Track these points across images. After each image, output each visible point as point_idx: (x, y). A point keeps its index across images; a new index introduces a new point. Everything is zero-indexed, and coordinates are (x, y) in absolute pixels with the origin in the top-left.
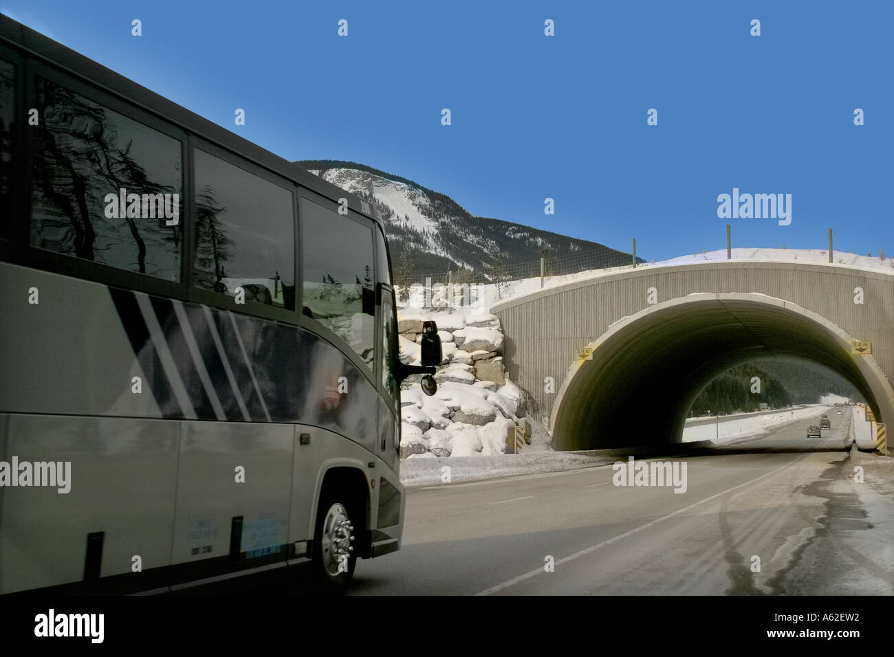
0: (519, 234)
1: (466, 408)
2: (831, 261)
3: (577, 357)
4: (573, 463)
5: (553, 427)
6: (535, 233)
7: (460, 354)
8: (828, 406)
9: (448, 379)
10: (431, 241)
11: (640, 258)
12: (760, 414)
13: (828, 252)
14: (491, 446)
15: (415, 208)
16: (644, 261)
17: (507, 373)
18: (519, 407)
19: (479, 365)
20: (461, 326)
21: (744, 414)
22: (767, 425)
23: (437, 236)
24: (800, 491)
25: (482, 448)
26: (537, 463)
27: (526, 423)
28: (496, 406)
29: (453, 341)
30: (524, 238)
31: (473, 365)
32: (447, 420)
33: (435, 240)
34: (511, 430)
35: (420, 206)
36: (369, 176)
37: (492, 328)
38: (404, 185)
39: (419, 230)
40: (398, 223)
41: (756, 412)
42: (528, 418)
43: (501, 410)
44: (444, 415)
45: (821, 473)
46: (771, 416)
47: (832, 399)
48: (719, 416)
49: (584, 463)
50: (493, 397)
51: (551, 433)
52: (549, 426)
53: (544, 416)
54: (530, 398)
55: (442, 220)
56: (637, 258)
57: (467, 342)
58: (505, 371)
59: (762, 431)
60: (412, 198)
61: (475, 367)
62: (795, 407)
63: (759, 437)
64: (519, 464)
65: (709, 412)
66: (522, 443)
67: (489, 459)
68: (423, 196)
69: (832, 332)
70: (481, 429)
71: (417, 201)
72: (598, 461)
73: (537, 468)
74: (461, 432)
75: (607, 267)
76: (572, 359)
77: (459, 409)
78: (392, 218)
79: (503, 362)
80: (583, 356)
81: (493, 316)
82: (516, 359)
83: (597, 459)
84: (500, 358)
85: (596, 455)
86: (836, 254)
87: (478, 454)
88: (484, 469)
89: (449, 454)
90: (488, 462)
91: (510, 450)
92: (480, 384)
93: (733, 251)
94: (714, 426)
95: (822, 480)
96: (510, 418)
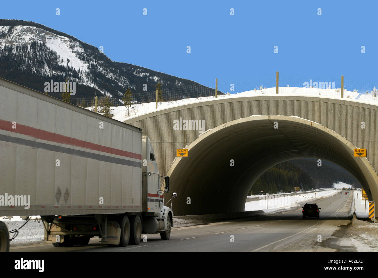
0: (143, 74)
2: (342, 96)
3: (178, 155)
6: (153, 73)
8: (337, 190)
10: (84, 77)
11: (220, 92)
12: (295, 194)
13: (340, 90)
15: (74, 54)
16: (223, 94)
21: (284, 194)
22: (299, 201)
23: (88, 73)
24: (319, 244)
30: (145, 77)
33: (87, 76)
35: (77, 53)
36: (43, 32)
38: (67, 39)
39: (76, 69)
40: (62, 64)
41: (292, 193)
45: (332, 233)
46: (302, 195)
47: (341, 186)
49: (181, 224)
55: (92, 63)
56: (218, 92)
59: (296, 205)
60: (72, 47)
62: (317, 190)
63: (294, 209)
65: (262, 192)
68: (80, 46)
69: (342, 142)
71: (75, 50)
72: (190, 223)
75: (199, 97)
76: (175, 156)
78: (58, 60)
80: (182, 154)
83: (188, 221)
85: (189, 218)
86: (346, 92)
93: (280, 88)
95: (333, 237)
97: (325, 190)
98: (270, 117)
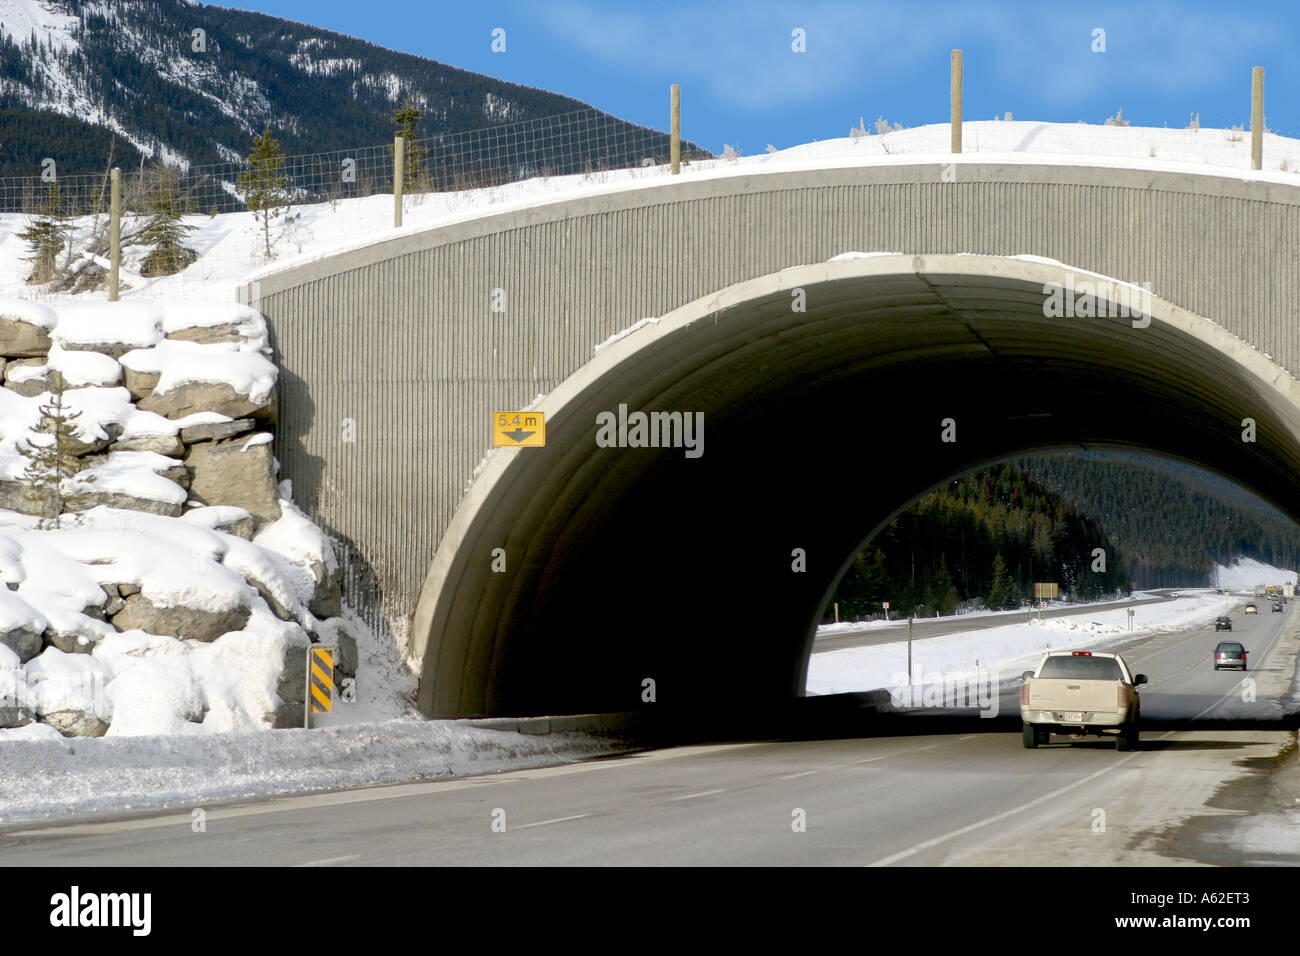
0: (331, 63)
1: (159, 591)
2: (1257, 163)
3: (499, 438)
4: (481, 755)
5: (421, 646)
6: (380, 60)
7: (141, 423)
9: (103, 499)
10: (55, 74)
11: (692, 147)
12: (1035, 615)
13: (1247, 136)
14: (234, 705)
16: (705, 155)
17: (287, 484)
18: (320, 587)
19: (200, 457)
20: (147, 340)
21: (988, 613)
23: (76, 59)
24: (1148, 843)
25: (205, 709)
26: (371, 757)
27: (342, 633)
28: (250, 582)
29: (122, 382)
30: (344, 76)
31: (183, 457)
32: (97, 626)
33: (68, 71)
34: (294, 656)
37: (241, 344)
39: (19, 40)
41: (1024, 610)
42: (348, 619)
43: (265, 595)
44: (91, 610)
45: (1210, 793)
46: (1068, 620)
47: (1249, 575)
48: (916, 620)
49: (513, 755)
50: (242, 555)
51: (416, 665)
52: (410, 645)
53: (397, 614)
54: (356, 558)
55: (91, 9)
56: (683, 145)
57: (163, 387)
58: (280, 477)
61: (190, 462)
62: (1138, 595)
64: (316, 760)
65: (886, 605)
66: (327, 694)
67: (225, 743)
69: (1251, 375)
70: (204, 652)
72: (557, 750)
73: (372, 768)
74: (140, 661)
75: (595, 168)
76: (486, 443)
77: (137, 590)
79: (275, 448)
80: (517, 435)
81: (244, 311)
82: (312, 443)
83: (548, 742)
84: (265, 437)
85: (551, 730)
86: (1273, 144)
87: (191, 729)
88: (209, 773)
89: (103, 726)
90: (223, 753)
91: (289, 715)
92: (202, 516)
93: (968, 128)
94: (899, 648)
95: (1214, 812)
96: (293, 617)
97: (1175, 598)
98: (923, 263)
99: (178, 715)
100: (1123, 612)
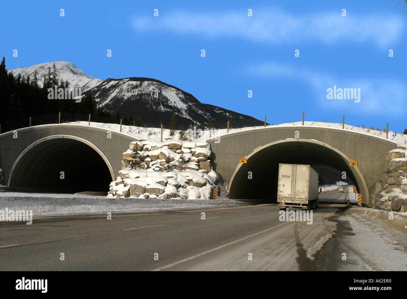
0: (220, 111)
1: (195, 180)
2: (343, 128)
3: (240, 162)
4: (237, 204)
5: (229, 189)
6: (226, 111)
7: (193, 158)
8: (339, 186)
9: (188, 168)
10: (184, 112)
11: (268, 123)
13: (342, 124)
14: (204, 196)
15: (178, 99)
16: (269, 125)
17: (212, 167)
18: (216, 181)
19: (201, 163)
20: (194, 147)
23: (186, 110)
24: (326, 219)
25: (200, 196)
26: (222, 204)
27: (219, 187)
28: (207, 180)
29: (191, 152)
30: (221, 113)
31: (198, 163)
32: (187, 185)
34: (212, 190)
35: (180, 98)
36: (160, 85)
37: (207, 148)
38: (174, 89)
39: (179, 107)
40: (171, 104)
42: (220, 185)
43: (209, 181)
44: (186, 183)
45: (335, 212)
47: (341, 183)
49: (241, 204)
50: (206, 176)
51: (228, 192)
52: (228, 189)
53: (226, 185)
54: (221, 177)
55: (189, 104)
56: (266, 123)
57: (196, 153)
58: (211, 166)
60: (177, 94)
61: (199, 164)
62: (326, 185)
64: (215, 204)
66: (217, 195)
67: (203, 201)
68: (182, 94)
70: (201, 189)
71: (179, 96)
72: (247, 204)
73: (222, 205)
74: (192, 190)
75: (254, 126)
76: (239, 162)
77: (192, 180)
78: (169, 102)
79: (210, 162)
80: (243, 161)
81: (207, 144)
82: (216, 161)
83: (246, 203)
84: (209, 161)
85: (246, 201)
86: (346, 126)
87: (198, 199)
88: (201, 205)
89: (187, 198)
90: (203, 202)
91: (212, 197)
92: (201, 171)
93: (305, 122)
95: (335, 215)
96: (212, 185)
98: (298, 140)
99: (197, 197)
100: (324, 188)
